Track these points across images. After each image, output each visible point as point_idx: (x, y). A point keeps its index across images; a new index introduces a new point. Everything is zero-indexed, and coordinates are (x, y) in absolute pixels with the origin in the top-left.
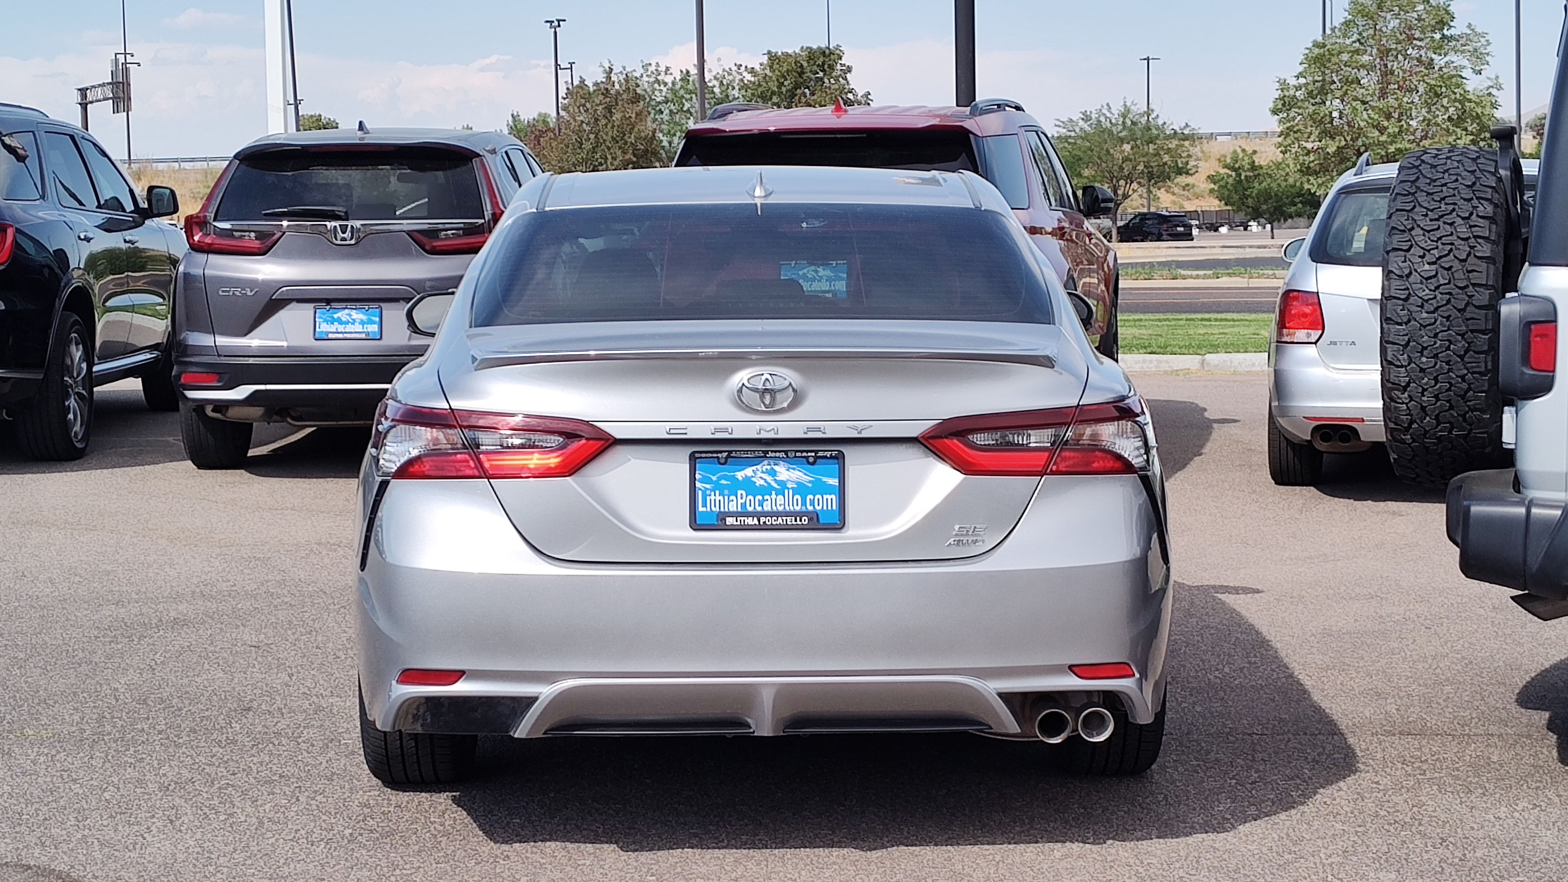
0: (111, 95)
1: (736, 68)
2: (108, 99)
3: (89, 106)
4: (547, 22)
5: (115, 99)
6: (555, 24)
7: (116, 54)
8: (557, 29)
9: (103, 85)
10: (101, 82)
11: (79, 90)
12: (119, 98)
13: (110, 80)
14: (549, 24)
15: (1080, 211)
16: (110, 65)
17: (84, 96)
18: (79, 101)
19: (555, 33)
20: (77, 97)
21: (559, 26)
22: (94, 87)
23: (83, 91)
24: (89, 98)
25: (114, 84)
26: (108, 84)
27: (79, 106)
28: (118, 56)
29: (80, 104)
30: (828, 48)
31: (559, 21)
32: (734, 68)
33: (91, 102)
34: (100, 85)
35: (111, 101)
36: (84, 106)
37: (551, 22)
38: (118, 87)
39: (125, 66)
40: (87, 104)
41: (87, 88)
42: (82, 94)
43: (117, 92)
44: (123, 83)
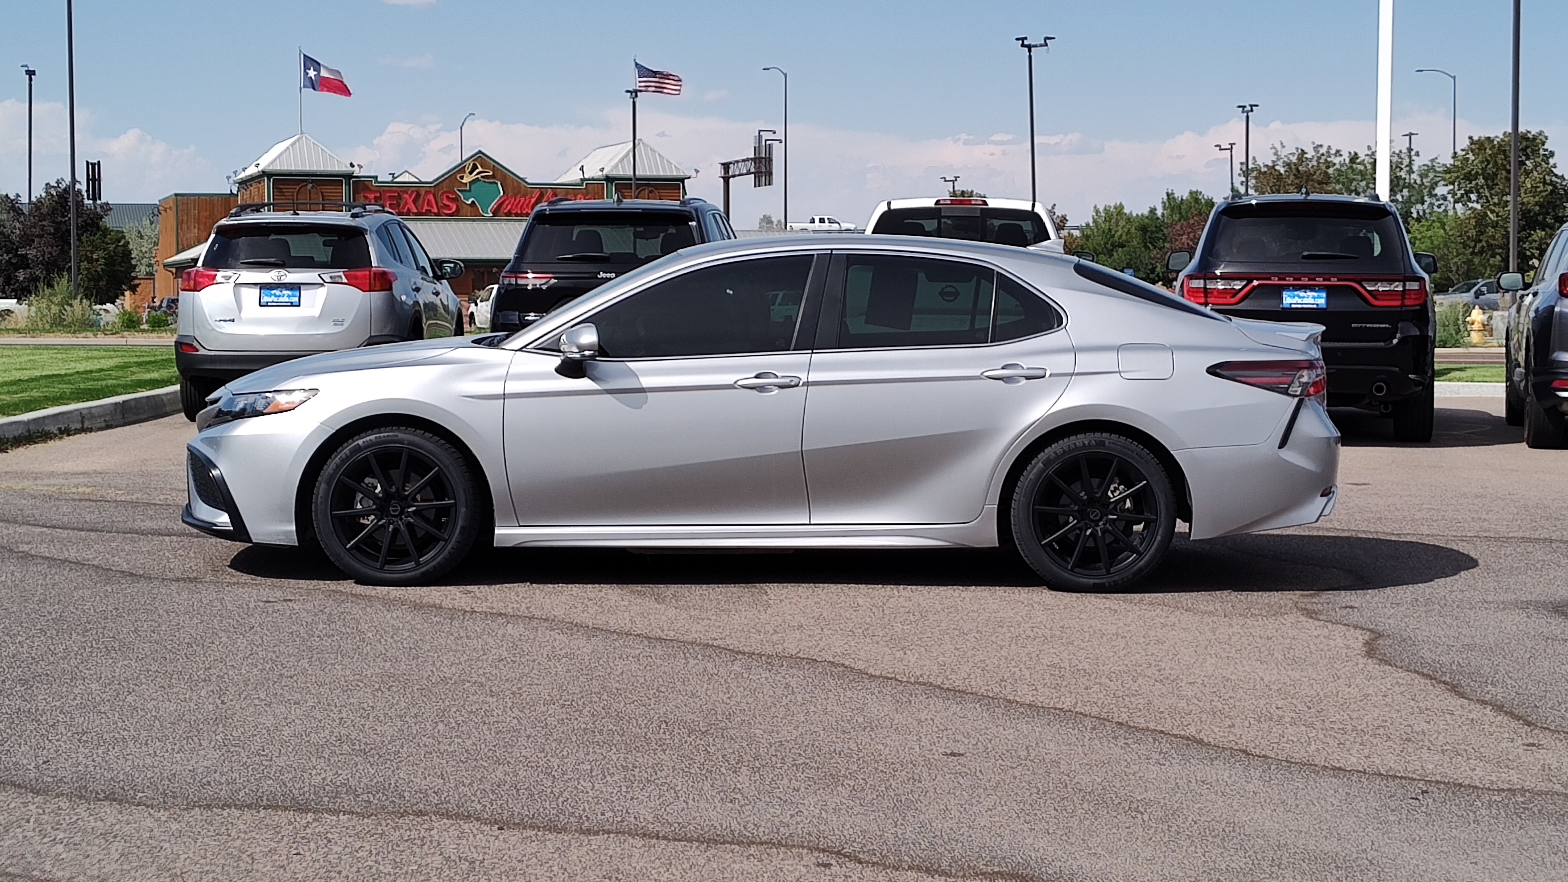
0: (753, 170)
2: (750, 173)
3: (731, 180)
4: (1240, 107)
5: (758, 175)
7: (760, 131)
8: (1250, 114)
10: (745, 158)
11: (723, 164)
12: (761, 172)
13: (752, 156)
14: (1241, 109)
16: (753, 141)
17: (727, 170)
18: (722, 174)
19: (1248, 117)
20: (719, 171)
21: (1252, 110)
22: (737, 162)
23: (726, 166)
24: (732, 172)
25: (756, 159)
26: (751, 159)
27: (722, 180)
28: (762, 133)
29: (723, 177)
31: (1251, 106)
33: (734, 176)
34: (744, 161)
35: (753, 176)
36: (726, 180)
37: (1244, 107)
38: (760, 162)
39: (768, 142)
40: (729, 178)
41: (731, 163)
42: (725, 169)
43: (759, 167)
44: (765, 158)
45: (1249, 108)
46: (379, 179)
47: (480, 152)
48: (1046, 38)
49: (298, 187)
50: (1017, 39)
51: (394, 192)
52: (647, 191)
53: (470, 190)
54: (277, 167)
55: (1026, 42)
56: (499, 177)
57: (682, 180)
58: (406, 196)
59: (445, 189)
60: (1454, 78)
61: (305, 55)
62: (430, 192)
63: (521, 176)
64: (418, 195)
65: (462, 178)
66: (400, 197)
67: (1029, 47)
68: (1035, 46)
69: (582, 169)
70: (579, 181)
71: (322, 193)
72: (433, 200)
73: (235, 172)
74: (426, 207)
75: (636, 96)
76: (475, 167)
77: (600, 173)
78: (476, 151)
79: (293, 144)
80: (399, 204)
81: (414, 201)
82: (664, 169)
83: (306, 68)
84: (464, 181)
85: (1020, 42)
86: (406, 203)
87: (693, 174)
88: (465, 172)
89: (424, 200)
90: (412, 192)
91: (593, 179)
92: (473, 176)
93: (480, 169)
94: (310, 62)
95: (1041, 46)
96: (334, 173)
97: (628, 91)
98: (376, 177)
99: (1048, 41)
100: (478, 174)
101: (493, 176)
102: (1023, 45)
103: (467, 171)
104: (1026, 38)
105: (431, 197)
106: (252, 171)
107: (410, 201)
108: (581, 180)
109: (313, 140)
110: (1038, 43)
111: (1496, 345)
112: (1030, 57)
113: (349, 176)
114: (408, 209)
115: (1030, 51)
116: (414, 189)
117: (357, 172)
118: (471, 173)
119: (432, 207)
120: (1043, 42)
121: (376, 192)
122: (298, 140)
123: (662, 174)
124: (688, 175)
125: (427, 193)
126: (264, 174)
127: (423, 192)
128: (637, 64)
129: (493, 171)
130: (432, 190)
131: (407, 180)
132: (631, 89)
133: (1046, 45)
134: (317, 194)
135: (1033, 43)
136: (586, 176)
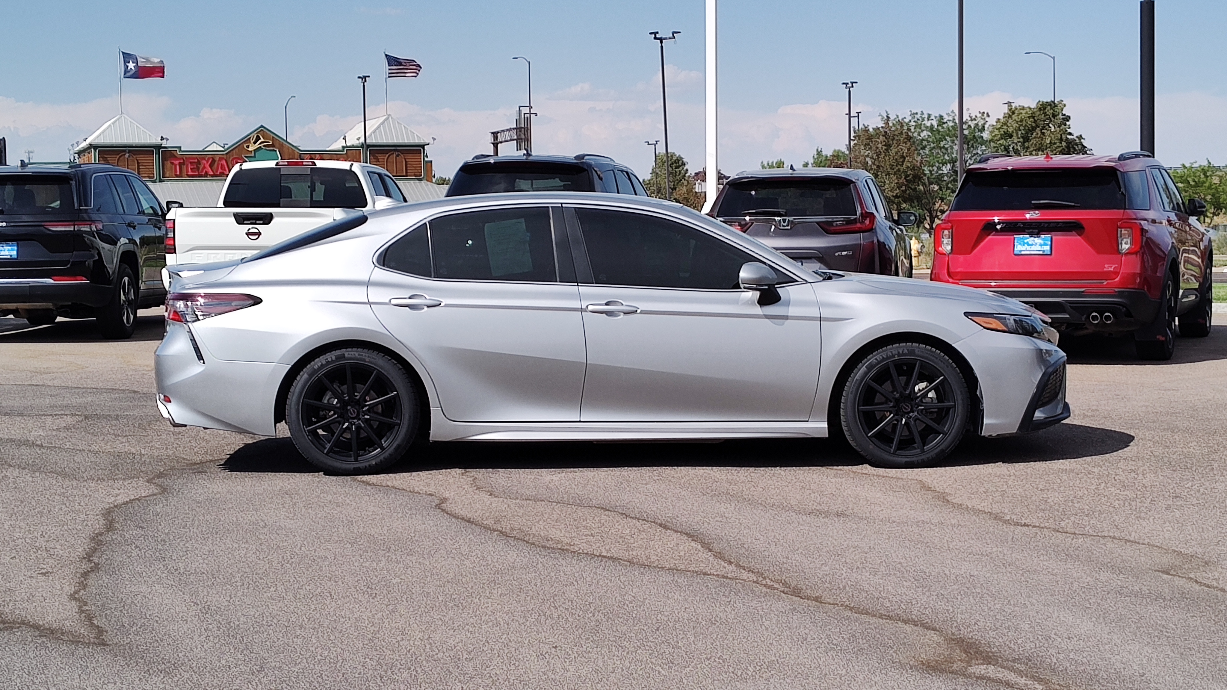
0: (515, 137)
1: (980, 115)
2: (514, 140)
3: (499, 145)
4: (844, 84)
5: (519, 140)
6: (849, 86)
7: (520, 107)
8: (851, 89)
9: (509, 130)
10: (508, 128)
11: (492, 133)
12: (521, 139)
13: (515, 126)
15: (1186, 213)
16: (515, 115)
17: (496, 138)
18: (492, 141)
19: (850, 92)
20: (490, 138)
21: (852, 86)
22: (503, 131)
23: (495, 134)
24: (499, 139)
25: (518, 129)
26: (514, 129)
28: (521, 108)
29: (493, 143)
30: (1053, 102)
31: (852, 83)
32: (979, 115)
33: (501, 142)
34: (507, 130)
35: (515, 142)
36: (495, 145)
37: (847, 84)
38: (520, 131)
39: (526, 116)
40: (497, 144)
41: (498, 132)
42: (494, 136)
43: (520, 135)
44: (524, 128)
45: (850, 85)
46: (182, 149)
47: (262, 126)
48: (674, 33)
49: (118, 156)
50: (651, 33)
51: (194, 159)
52: (395, 156)
53: (255, 157)
54: (102, 141)
55: (658, 36)
56: (277, 145)
57: (423, 146)
58: (204, 162)
59: (235, 156)
60: (1054, 58)
61: (123, 53)
62: (223, 158)
63: (295, 145)
64: (214, 161)
65: (248, 147)
66: (199, 163)
67: (661, 40)
68: (665, 39)
69: (345, 139)
70: (341, 149)
71: (137, 160)
72: (225, 164)
73: (72, 145)
74: (220, 170)
75: (365, 81)
76: (258, 138)
77: (358, 142)
78: (259, 125)
79: (114, 123)
80: (198, 168)
81: (211, 166)
82: (408, 138)
83: (126, 62)
84: (250, 149)
85: (653, 36)
86: (204, 167)
87: (431, 141)
88: (250, 142)
89: (218, 165)
90: (209, 159)
91: (353, 146)
92: (257, 146)
93: (262, 140)
94: (127, 57)
95: (670, 38)
96: (147, 145)
97: (359, 77)
98: (180, 147)
99: (675, 35)
100: (260, 144)
101: (273, 145)
102: (655, 38)
103: (252, 142)
104: (657, 33)
105: (224, 162)
106: (84, 145)
107: (207, 166)
108: (343, 147)
109: (130, 119)
110: (668, 36)
111: (925, 267)
112: (662, 47)
113: (158, 147)
114: (206, 172)
115: (661, 42)
116: (210, 156)
117: (164, 143)
118: (255, 143)
119: (225, 170)
120: (671, 35)
121: (180, 159)
122: (118, 119)
123: (406, 141)
124: (427, 142)
125: (220, 159)
126: (91, 146)
127: (217, 158)
128: (386, 55)
129: (273, 141)
130: (225, 157)
131: (215, 149)
132: (361, 76)
133: (674, 38)
134: (133, 161)
135: (664, 37)
136: (348, 144)
